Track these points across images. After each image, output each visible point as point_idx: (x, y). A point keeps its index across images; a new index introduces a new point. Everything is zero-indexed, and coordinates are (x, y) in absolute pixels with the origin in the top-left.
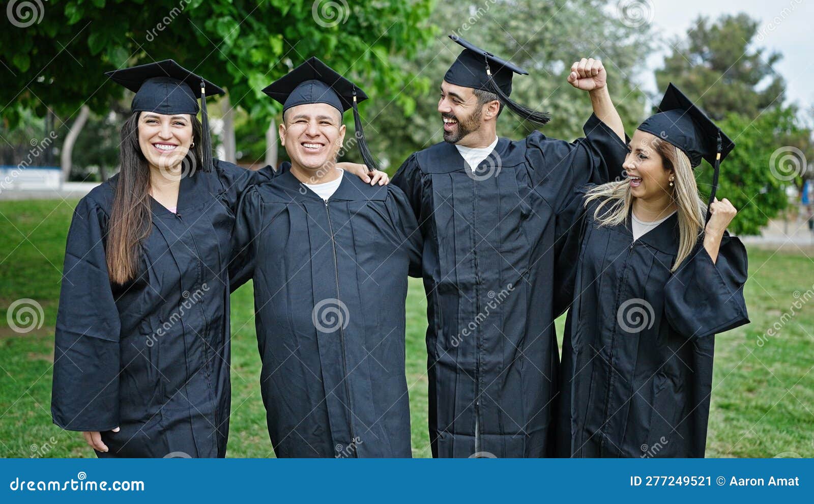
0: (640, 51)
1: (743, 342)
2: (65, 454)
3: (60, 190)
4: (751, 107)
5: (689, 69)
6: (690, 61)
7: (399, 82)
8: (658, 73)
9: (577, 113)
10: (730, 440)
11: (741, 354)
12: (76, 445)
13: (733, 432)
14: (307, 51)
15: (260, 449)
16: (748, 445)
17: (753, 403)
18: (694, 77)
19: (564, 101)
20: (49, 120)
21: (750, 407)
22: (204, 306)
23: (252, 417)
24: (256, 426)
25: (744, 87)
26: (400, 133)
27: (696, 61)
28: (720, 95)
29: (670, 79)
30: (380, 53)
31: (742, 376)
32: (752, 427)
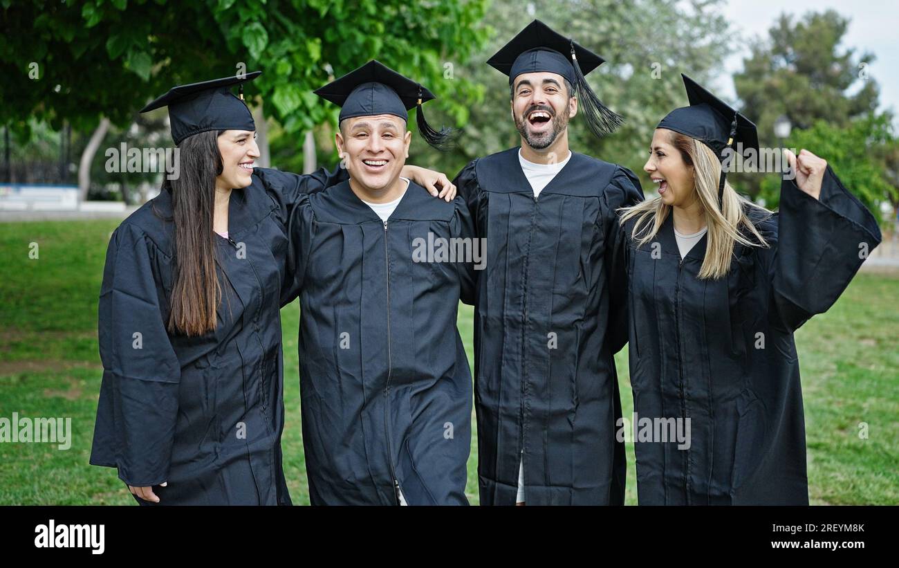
0: (717, 53)
1: (833, 374)
2: (85, 500)
3: (77, 210)
4: (840, 114)
5: (771, 72)
6: (772, 64)
7: (451, 89)
8: (737, 77)
9: (648, 122)
10: (820, 484)
11: (831, 388)
12: (97, 490)
13: (823, 475)
14: (349, 56)
15: (299, 495)
16: (840, 489)
17: (846, 443)
18: (777, 82)
19: (633, 109)
20: (65, 133)
21: (841, 447)
22: (259, 335)
23: (290, 459)
24: (295, 470)
25: (832, 91)
26: (452, 145)
27: (779, 64)
28: (806, 101)
29: (750, 84)
30: (431, 57)
31: (832, 412)
32: (844, 468)
